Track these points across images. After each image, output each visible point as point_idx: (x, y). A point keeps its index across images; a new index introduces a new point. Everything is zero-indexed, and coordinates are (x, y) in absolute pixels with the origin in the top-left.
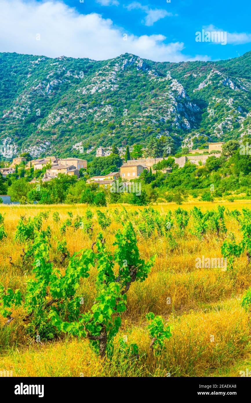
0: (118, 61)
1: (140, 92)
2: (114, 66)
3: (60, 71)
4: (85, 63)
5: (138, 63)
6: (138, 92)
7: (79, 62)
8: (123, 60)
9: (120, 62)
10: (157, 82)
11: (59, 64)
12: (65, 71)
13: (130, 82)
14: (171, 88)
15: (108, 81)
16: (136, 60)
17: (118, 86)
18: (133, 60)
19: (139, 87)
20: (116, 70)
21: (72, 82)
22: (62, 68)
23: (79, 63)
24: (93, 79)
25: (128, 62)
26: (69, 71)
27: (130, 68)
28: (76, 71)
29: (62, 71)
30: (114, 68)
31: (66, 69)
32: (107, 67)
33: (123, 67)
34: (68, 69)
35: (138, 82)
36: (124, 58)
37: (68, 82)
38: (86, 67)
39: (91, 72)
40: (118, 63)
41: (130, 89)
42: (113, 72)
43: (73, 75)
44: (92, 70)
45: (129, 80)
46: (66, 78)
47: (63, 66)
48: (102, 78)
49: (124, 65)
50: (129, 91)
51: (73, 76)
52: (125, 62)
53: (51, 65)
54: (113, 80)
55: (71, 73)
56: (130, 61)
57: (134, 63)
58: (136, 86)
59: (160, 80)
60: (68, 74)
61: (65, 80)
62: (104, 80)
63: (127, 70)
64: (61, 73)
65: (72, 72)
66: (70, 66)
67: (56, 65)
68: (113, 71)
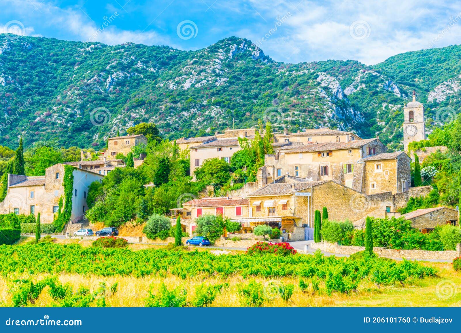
0: (221, 46)
1: (264, 90)
2: (217, 52)
3: (127, 60)
4: (165, 52)
5: (253, 51)
6: (260, 89)
8: (229, 44)
9: (226, 47)
10: (290, 76)
11: (125, 51)
12: (134, 61)
13: (245, 75)
14: (319, 83)
15: (210, 72)
16: (249, 46)
17: (227, 79)
18: (244, 46)
19: (262, 82)
20: (220, 57)
21: (145, 77)
22: (130, 57)
23: (156, 52)
24: (185, 69)
25: (238, 49)
26: (141, 62)
27: (241, 57)
28: (151, 62)
29: (129, 61)
30: (216, 55)
31: (136, 58)
32: (206, 53)
33: (230, 54)
34: (139, 59)
35: (258, 75)
36: (230, 42)
37: (139, 76)
38: (167, 58)
39: (174, 64)
40: (223, 49)
41: (247, 86)
42: (217, 60)
43: (147, 67)
44: (176, 62)
45: (244, 72)
46: (137, 70)
47: (131, 54)
48: (200, 67)
49: (232, 51)
50: (245, 87)
51: (147, 69)
52: (234, 47)
53: (112, 52)
54: (218, 71)
55: (143, 65)
56: (241, 46)
57: (246, 50)
58: (256, 82)
59: (295, 74)
60: (139, 65)
61: (134, 74)
62: (203, 71)
63: (238, 59)
64: (129, 63)
65: (146, 62)
66: (141, 55)
67: (119, 53)
68: (216, 58)
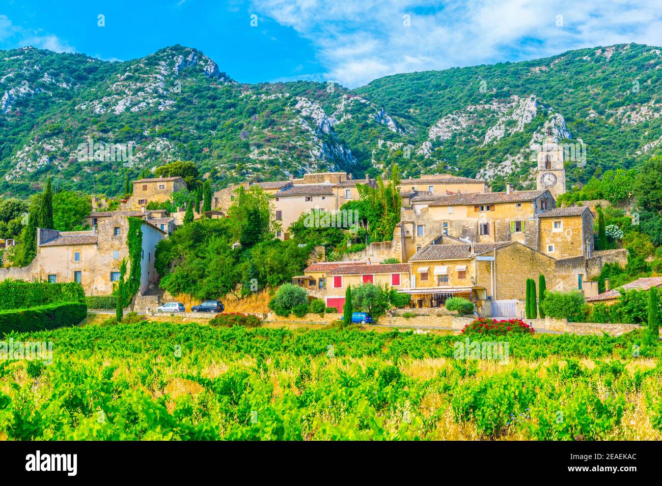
0: (163, 57)
1: (225, 118)
2: (158, 65)
3: (28, 71)
4: (81, 62)
5: (205, 65)
6: (219, 117)
7: (67, 59)
8: (173, 55)
9: (169, 59)
10: (259, 100)
11: (26, 59)
12: (39, 73)
13: (197, 97)
14: (299, 112)
15: (151, 91)
16: (200, 58)
17: (174, 102)
18: (193, 58)
19: (220, 107)
20: (162, 72)
21: (55, 95)
22: (33, 67)
23: (68, 61)
24: (114, 86)
25: (185, 61)
26: (48, 74)
27: (191, 73)
28: (62, 75)
29: (32, 72)
30: (157, 69)
31: (41, 69)
32: (142, 66)
33: (176, 69)
34: (46, 70)
35: (215, 98)
36: (174, 52)
37: (46, 93)
38: (85, 70)
39: (95, 80)
40: (165, 60)
41: (201, 112)
42: (159, 76)
43: (58, 81)
44: (97, 77)
45: (195, 93)
46: (43, 85)
47: (34, 64)
48: (135, 85)
49: (177, 64)
50: (198, 114)
51: (58, 84)
52: (179, 60)
53: (7, 59)
54: (161, 91)
55: (52, 78)
56: (189, 59)
57: (196, 64)
58: (213, 107)
59: (265, 98)
60: (47, 79)
61: (40, 90)
62: (140, 89)
63: (185, 75)
64: (32, 75)
65: (55, 75)
66: (49, 65)
67: (17, 60)
68: (157, 73)
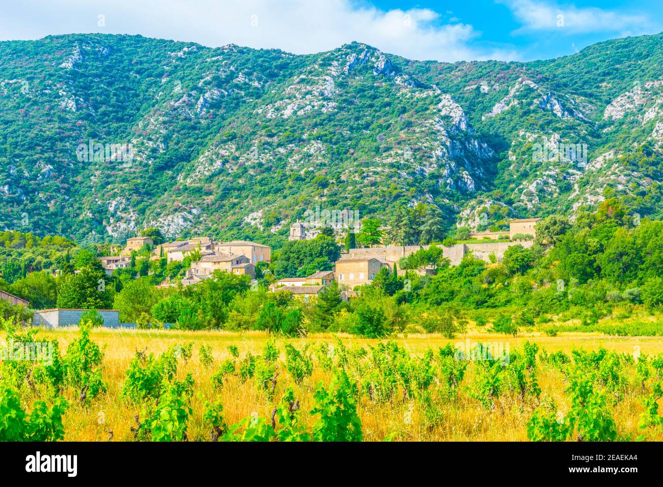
0: (337, 57)
1: (379, 117)
2: (330, 65)
3: (225, 72)
4: (275, 59)
5: (376, 62)
6: (374, 117)
7: (262, 57)
8: (347, 54)
9: (342, 58)
10: (412, 98)
11: (224, 59)
12: (234, 73)
13: (360, 96)
14: (440, 111)
15: (317, 94)
16: (372, 55)
17: (337, 104)
18: (366, 56)
19: (377, 107)
20: (333, 73)
21: (247, 95)
22: (229, 68)
23: (262, 59)
24: (289, 89)
25: (358, 59)
26: (242, 74)
27: (360, 71)
28: (255, 73)
29: (228, 73)
30: (329, 70)
31: (237, 69)
32: (317, 67)
33: (346, 68)
34: (241, 69)
35: (375, 97)
36: (349, 50)
37: (238, 93)
38: (276, 67)
39: (284, 76)
40: (338, 61)
41: (360, 112)
42: (328, 78)
43: (251, 80)
44: (287, 73)
45: (359, 92)
46: (237, 86)
47: (231, 64)
48: (306, 88)
49: (348, 64)
50: (356, 114)
51: (250, 83)
52: (351, 58)
53: (208, 60)
54: (326, 93)
55: (245, 78)
56: (362, 56)
57: (368, 61)
58: (371, 106)
59: (418, 96)
60: (241, 79)
61: (233, 91)
62: (309, 92)
63: (355, 74)
64: (227, 76)
65: (249, 74)
66: (244, 64)
67: (217, 61)
68: (327, 75)
